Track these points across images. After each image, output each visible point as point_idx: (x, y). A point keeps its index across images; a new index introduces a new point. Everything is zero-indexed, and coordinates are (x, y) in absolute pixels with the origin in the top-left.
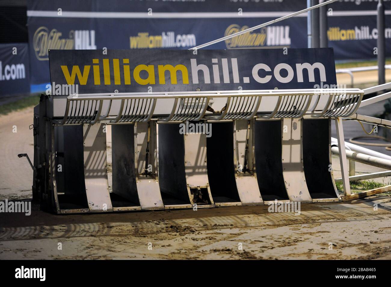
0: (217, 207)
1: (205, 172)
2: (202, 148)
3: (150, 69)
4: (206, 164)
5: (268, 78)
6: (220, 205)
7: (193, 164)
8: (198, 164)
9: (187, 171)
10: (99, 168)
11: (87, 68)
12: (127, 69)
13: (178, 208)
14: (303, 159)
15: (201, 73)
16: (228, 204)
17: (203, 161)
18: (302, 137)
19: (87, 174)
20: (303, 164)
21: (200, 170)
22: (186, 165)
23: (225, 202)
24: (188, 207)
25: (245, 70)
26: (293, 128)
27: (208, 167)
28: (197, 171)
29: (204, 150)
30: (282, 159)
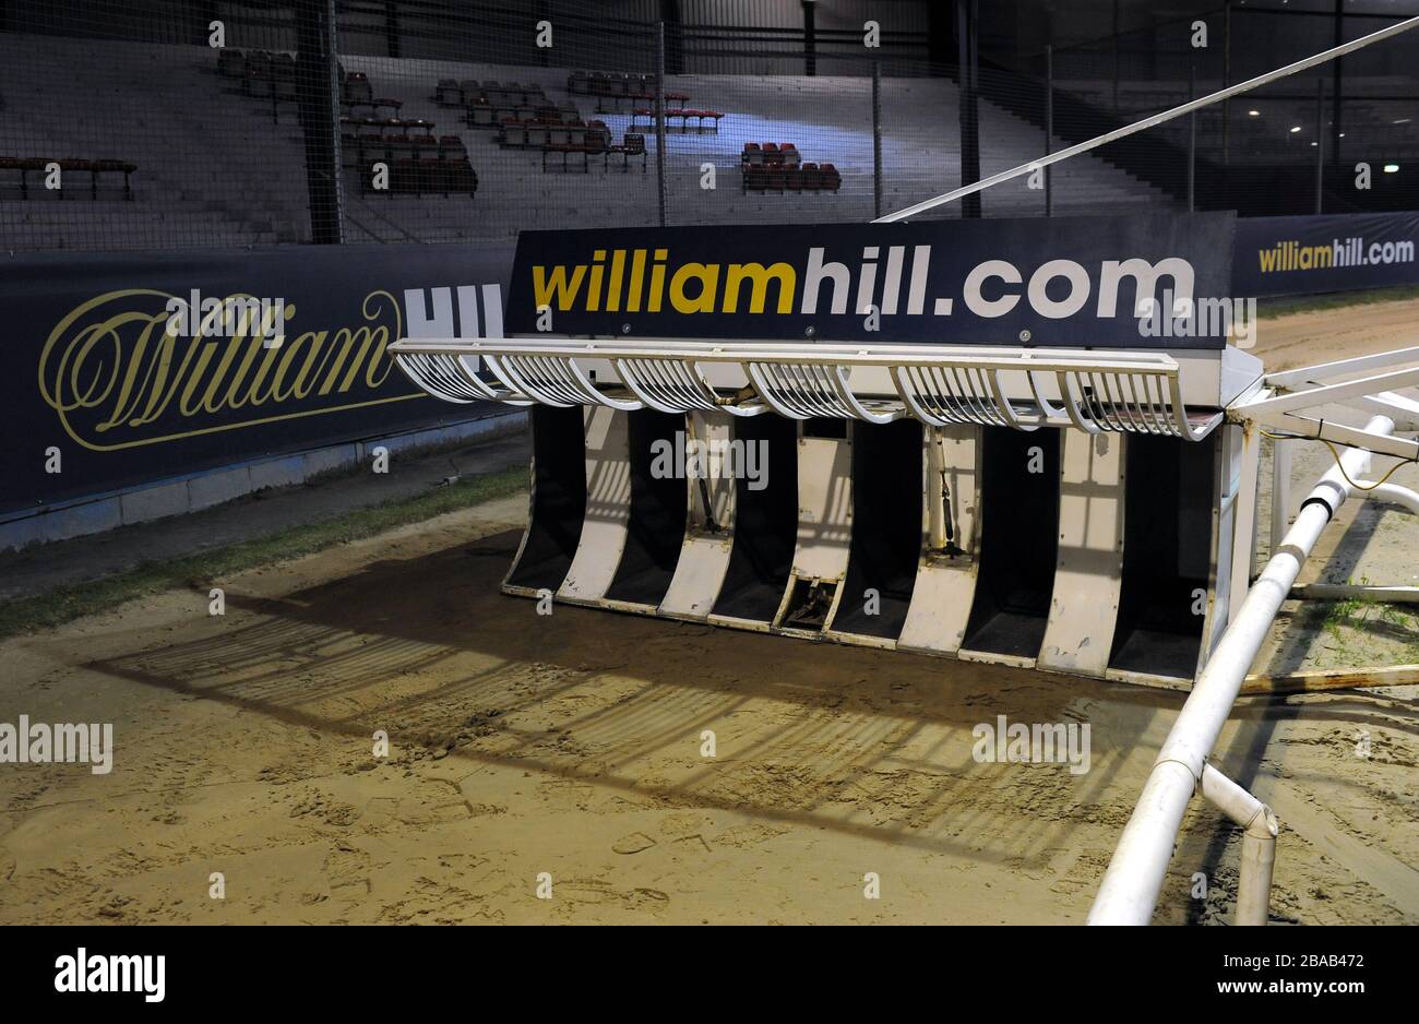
0: (831, 642)
1: (845, 542)
2: (840, 480)
3: (709, 274)
4: (850, 521)
5: (1008, 303)
6: (838, 639)
7: (818, 517)
8: (831, 520)
9: (801, 533)
10: (615, 500)
11: (580, 271)
12: (659, 272)
13: (738, 626)
14: (1123, 540)
15: (827, 285)
16: (858, 640)
17: (843, 514)
18: (1122, 477)
19: (590, 511)
20: (1121, 556)
21: (834, 536)
22: (802, 517)
23: (855, 633)
24: (761, 630)
25: (945, 280)
26: (1095, 448)
27: (856, 530)
28: (825, 535)
29: (845, 485)
30: (1061, 533)
